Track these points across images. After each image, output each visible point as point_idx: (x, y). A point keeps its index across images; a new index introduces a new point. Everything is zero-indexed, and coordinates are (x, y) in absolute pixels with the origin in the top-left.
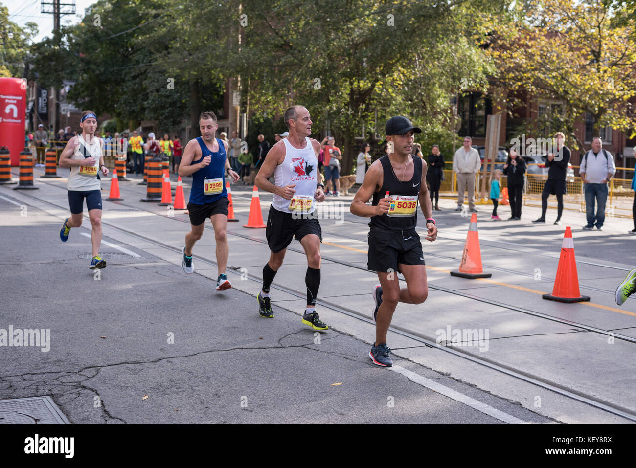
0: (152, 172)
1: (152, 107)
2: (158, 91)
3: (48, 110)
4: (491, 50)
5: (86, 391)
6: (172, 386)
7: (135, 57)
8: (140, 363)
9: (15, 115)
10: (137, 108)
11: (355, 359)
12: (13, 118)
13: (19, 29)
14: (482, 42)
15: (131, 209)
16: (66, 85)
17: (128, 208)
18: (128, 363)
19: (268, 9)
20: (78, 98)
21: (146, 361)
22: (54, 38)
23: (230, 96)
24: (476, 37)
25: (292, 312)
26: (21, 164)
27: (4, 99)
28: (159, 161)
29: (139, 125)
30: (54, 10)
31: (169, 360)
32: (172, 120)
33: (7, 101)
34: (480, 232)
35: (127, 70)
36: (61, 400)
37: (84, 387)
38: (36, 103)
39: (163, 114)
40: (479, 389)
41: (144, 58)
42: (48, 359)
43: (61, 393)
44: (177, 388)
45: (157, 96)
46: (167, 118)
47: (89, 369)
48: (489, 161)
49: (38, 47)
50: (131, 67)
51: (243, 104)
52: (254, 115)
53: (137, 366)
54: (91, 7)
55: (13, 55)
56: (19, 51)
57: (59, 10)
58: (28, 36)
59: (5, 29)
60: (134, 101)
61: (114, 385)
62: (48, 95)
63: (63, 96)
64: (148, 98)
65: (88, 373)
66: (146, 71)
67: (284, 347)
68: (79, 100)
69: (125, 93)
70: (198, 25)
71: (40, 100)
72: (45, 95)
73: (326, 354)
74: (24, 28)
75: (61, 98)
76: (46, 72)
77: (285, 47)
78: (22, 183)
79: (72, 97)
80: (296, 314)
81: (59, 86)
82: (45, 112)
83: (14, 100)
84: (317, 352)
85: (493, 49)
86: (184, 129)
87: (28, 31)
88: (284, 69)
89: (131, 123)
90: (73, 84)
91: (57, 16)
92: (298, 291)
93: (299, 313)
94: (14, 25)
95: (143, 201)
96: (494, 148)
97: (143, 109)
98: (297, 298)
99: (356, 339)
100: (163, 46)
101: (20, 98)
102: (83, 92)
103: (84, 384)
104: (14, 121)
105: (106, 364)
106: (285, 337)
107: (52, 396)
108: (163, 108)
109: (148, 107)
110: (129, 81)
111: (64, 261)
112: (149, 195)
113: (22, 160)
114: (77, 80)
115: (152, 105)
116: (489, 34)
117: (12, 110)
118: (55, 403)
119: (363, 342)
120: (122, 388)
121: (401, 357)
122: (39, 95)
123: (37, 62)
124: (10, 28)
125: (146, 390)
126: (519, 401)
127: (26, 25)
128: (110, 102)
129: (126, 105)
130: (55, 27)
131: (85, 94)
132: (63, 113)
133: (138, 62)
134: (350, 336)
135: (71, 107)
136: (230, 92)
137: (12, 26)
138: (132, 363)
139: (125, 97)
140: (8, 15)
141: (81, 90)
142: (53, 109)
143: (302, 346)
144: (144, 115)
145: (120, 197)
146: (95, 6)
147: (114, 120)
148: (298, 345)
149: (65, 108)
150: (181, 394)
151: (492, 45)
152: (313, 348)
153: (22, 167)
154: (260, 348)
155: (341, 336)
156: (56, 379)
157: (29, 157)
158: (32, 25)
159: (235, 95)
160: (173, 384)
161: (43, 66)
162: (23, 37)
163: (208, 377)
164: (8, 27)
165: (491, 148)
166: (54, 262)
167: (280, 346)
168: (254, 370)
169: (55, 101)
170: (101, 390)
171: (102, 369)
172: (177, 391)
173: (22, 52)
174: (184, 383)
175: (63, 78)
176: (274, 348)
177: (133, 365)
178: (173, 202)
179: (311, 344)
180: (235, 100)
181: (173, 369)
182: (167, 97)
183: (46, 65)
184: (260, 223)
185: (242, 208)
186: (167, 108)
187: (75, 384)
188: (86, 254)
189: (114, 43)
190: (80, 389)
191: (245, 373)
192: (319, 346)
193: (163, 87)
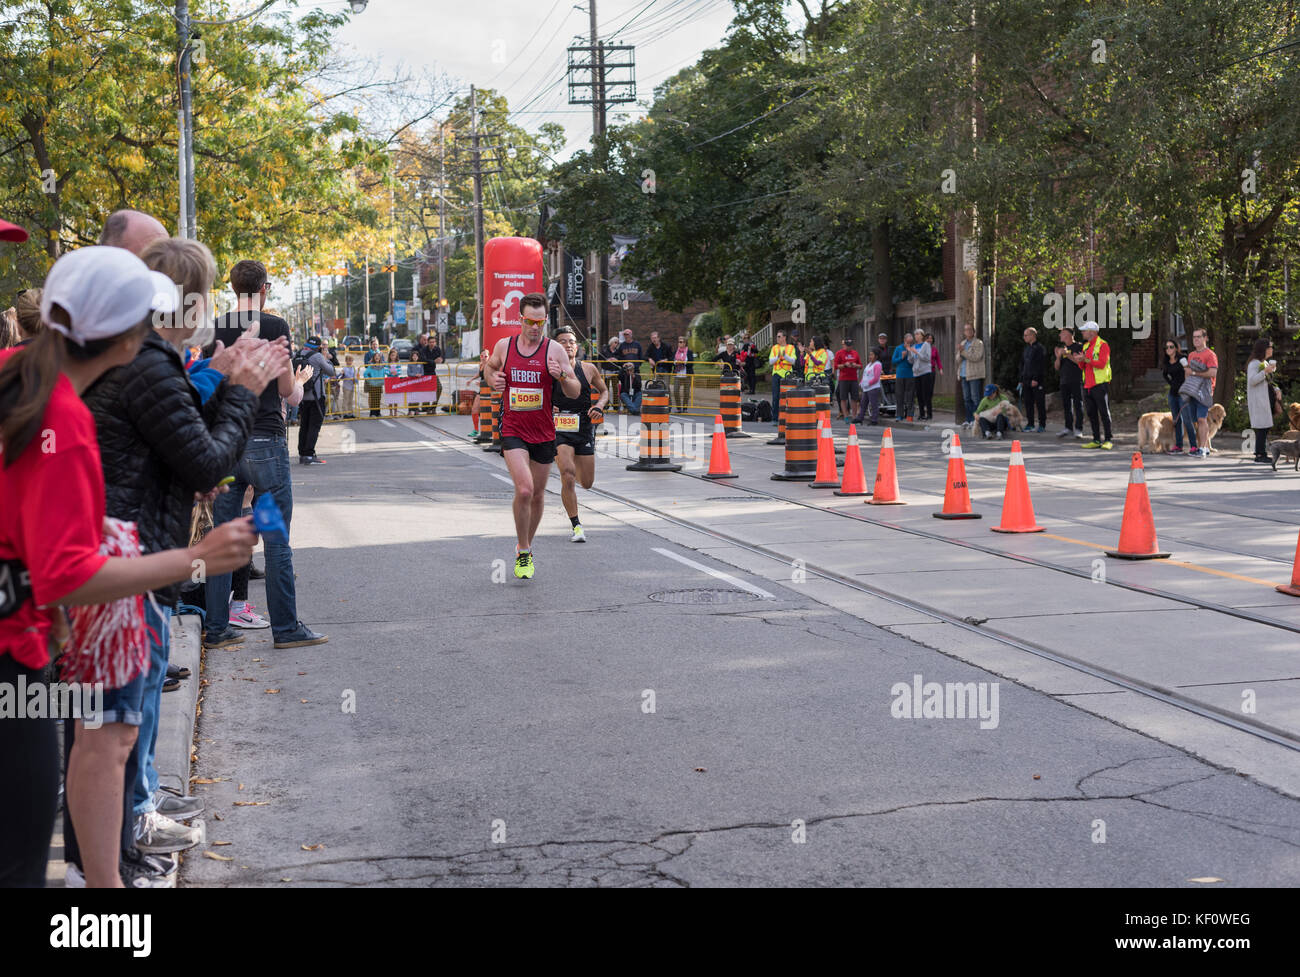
0: (796, 418)
1: (792, 281)
2: (803, 247)
3: (585, 297)
5: (666, 883)
7: (757, 180)
8: (776, 826)
10: (761, 286)
11: (1255, 828)
13: (528, 140)
15: (756, 496)
16: (619, 246)
17: (747, 494)
18: (752, 825)
19: (1035, 58)
20: (643, 271)
21: (789, 821)
22: (595, 152)
23: (957, 249)
25: (1105, 718)
27: (502, 281)
28: (808, 395)
29: (768, 319)
30: (594, 96)
31: (836, 820)
32: (835, 306)
33: (506, 283)
35: (740, 209)
37: (662, 875)
38: (562, 285)
41: (774, 181)
42: (591, 813)
45: (802, 259)
46: (823, 303)
47: (674, 837)
49: (564, 172)
50: (749, 201)
51: (985, 265)
52: (1009, 287)
53: (771, 834)
54: (666, 83)
55: (516, 190)
56: (528, 182)
57: (603, 96)
58: (545, 151)
59: (501, 141)
60: (757, 271)
61: (725, 873)
62: (586, 266)
63: (613, 269)
64: (785, 263)
65: (671, 844)
66: (778, 207)
67: (1089, 799)
68: (645, 274)
69: (738, 255)
70: (885, 104)
71: (570, 278)
72: (579, 268)
73: (1186, 816)
74: (538, 137)
75: (610, 273)
76: (579, 221)
77: (1074, 137)
79: (632, 268)
80: (1115, 723)
81: (606, 249)
82: (579, 301)
83: (519, 280)
84: (1165, 812)
86: (860, 325)
87: (545, 141)
88: (1073, 185)
89: (750, 318)
90: (634, 242)
91: (600, 107)
92: (1118, 671)
93: (1121, 722)
94: (519, 131)
95: (778, 478)
97: (775, 287)
98: (1117, 689)
99: (1256, 783)
100: (815, 153)
101: (532, 277)
102: (653, 258)
103: (663, 867)
105: (706, 827)
106: (1091, 775)
108: (816, 282)
109: (786, 283)
110: (745, 230)
111: (619, 606)
112: (790, 466)
114: (640, 235)
115: (791, 277)
119: (1274, 790)
122: (568, 268)
123: (562, 202)
124: (511, 138)
127: (540, 129)
128: (707, 276)
129: (741, 281)
130: (595, 130)
131: (658, 261)
132: (614, 302)
133: (761, 190)
134: (1241, 775)
135: (631, 289)
136: (956, 241)
137: (514, 134)
138: (760, 825)
139: (737, 263)
140: (507, 112)
141: (650, 252)
142: (595, 296)
143: (1131, 797)
144: (778, 299)
145: (730, 472)
146: (674, 81)
147: (716, 312)
148: (1120, 795)
149: (619, 292)
152: (1157, 801)
154: (1036, 800)
155: (1219, 775)
156: (607, 856)
158: (552, 130)
159: (966, 246)
161: (574, 210)
162: (535, 154)
163: (923, 862)
164: (506, 136)
166: (600, 610)
167: (1079, 795)
168: (1022, 847)
169: (599, 279)
171: (699, 837)
173: (535, 184)
174: (870, 873)
175: (614, 231)
176: (1067, 799)
177: (762, 830)
178: (839, 480)
179: (1151, 793)
180: (968, 258)
181: (846, 842)
182: (824, 259)
183: (580, 206)
184: (1029, 521)
185: (988, 490)
186: (825, 283)
187: (645, 867)
188: (663, 592)
189: (713, 154)
190: (655, 878)
191: (1003, 855)
192: (1170, 797)
193: (814, 239)
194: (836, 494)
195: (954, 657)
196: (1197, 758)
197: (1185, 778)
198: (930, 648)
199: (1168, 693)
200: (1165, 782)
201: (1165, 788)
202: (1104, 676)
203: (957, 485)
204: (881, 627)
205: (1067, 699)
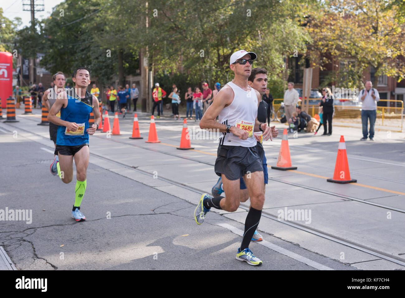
1: (93, 69)
2: (97, 58)
3: (29, 72)
4: (308, 27)
5: (25, 243)
6: (80, 239)
7: (83, 37)
8: (62, 225)
9: (6, 75)
12: (4, 77)
13: (10, 22)
14: (302, 23)
16: (40, 56)
18: (55, 225)
19: (164, 4)
20: (46, 64)
21: (67, 224)
22: (31, 27)
23: (142, 60)
24: (298, 19)
25: (166, 193)
26: (7, 106)
30: (31, 9)
32: (106, 77)
34: (289, 140)
35: (77, 46)
36: (8, 249)
37: (24, 240)
38: (22, 68)
39: (101, 73)
40: (275, 236)
41: (88, 38)
42: (5, 224)
43: (9, 244)
44: (83, 240)
45: (97, 62)
46: (103, 76)
47: (30, 230)
48: (306, 98)
49: (21, 32)
50: (80, 44)
51: (150, 65)
52: (158, 72)
53: (61, 227)
54: (56, 6)
55: (6, 38)
56: (10, 35)
57: (34, 9)
58: (16, 26)
61: (44, 239)
62: (29, 63)
63: (38, 63)
65: (28, 232)
66: (89, 46)
67: (156, 214)
69: (77, 60)
70: (120, 15)
71: (24, 66)
72: (27, 63)
73: (182, 217)
74: (13, 21)
75: (37, 65)
76: (26, 48)
77: (176, 29)
78: (8, 118)
79: (43, 64)
80: (168, 194)
81: (35, 58)
82: (27, 74)
83: (5, 66)
84: (176, 216)
85: (309, 26)
86: (114, 82)
87: (16, 22)
88: (175, 42)
90: (44, 55)
91: (33, 12)
92: (172, 180)
93: (170, 193)
94: (7, 19)
96: (309, 90)
98: (171, 184)
100: (99, 28)
101: (8, 65)
102: (50, 60)
103: (24, 238)
104: (5, 79)
105: (41, 227)
106: (158, 208)
107: (4, 246)
108: (101, 69)
110: (79, 52)
111: (26, 165)
113: (8, 104)
114: (46, 53)
116: (306, 17)
117: (3, 72)
118: (5, 250)
120: (48, 240)
121: (229, 218)
122: (23, 63)
123: (20, 42)
124: (4, 21)
125: (63, 241)
126: (298, 243)
127: (15, 18)
128: (67, 66)
130: (32, 19)
131: (52, 61)
132: (38, 74)
133: (84, 41)
135: (43, 70)
136: (142, 57)
137: (6, 20)
138: (58, 225)
139: (76, 63)
140: (3, 13)
141: (49, 59)
142: (32, 72)
143: (168, 213)
146: (58, 6)
148: (165, 212)
149: (39, 71)
150: (85, 243)
151: (308, 24)
152: (175, 214)
153: (8, 108)
154: (141, 215)
156: (8, 236)
157: (12, 102)
158: (18, 19)
159: (145, 59)
160: (81, 237)
161: (24, 44)
162: (12, 26)
164: (2, 20)
165: (306, 90)
166: (20, 166)
167: (154, 213)
168: (134, 228)
169: (33, 67)
170: (35, 242)
171: (38, 229)
172: (83, 241)
173: (12, 36)
174: (88, 237)
175: (37, 52)
176: (150, 214)
177: (58, 226)
178: (102, 128)
179: (173, 212)
180: (145, 63)
181: (83, 229)
182: (104, 62)
183: (26, 43)
184: (156, 139)
185: (144, 131)
186: (104, 69)
187: (19, 238)
188: (41, 160)
189: (69, 29)
190: (22, 241)
191: (128, 230)
192: (179, 213)
193: (100, 56)
194: (102, 132)
195: (126, 177)
196: (189, 202)
197: (184, 207)
198: (120, 175)
199: (185, 185)
200: (178, 209)
201: (178, 210)
202: (168, 181)
203: (136, 129)
204: (107, 169)
205: (156, 188)
